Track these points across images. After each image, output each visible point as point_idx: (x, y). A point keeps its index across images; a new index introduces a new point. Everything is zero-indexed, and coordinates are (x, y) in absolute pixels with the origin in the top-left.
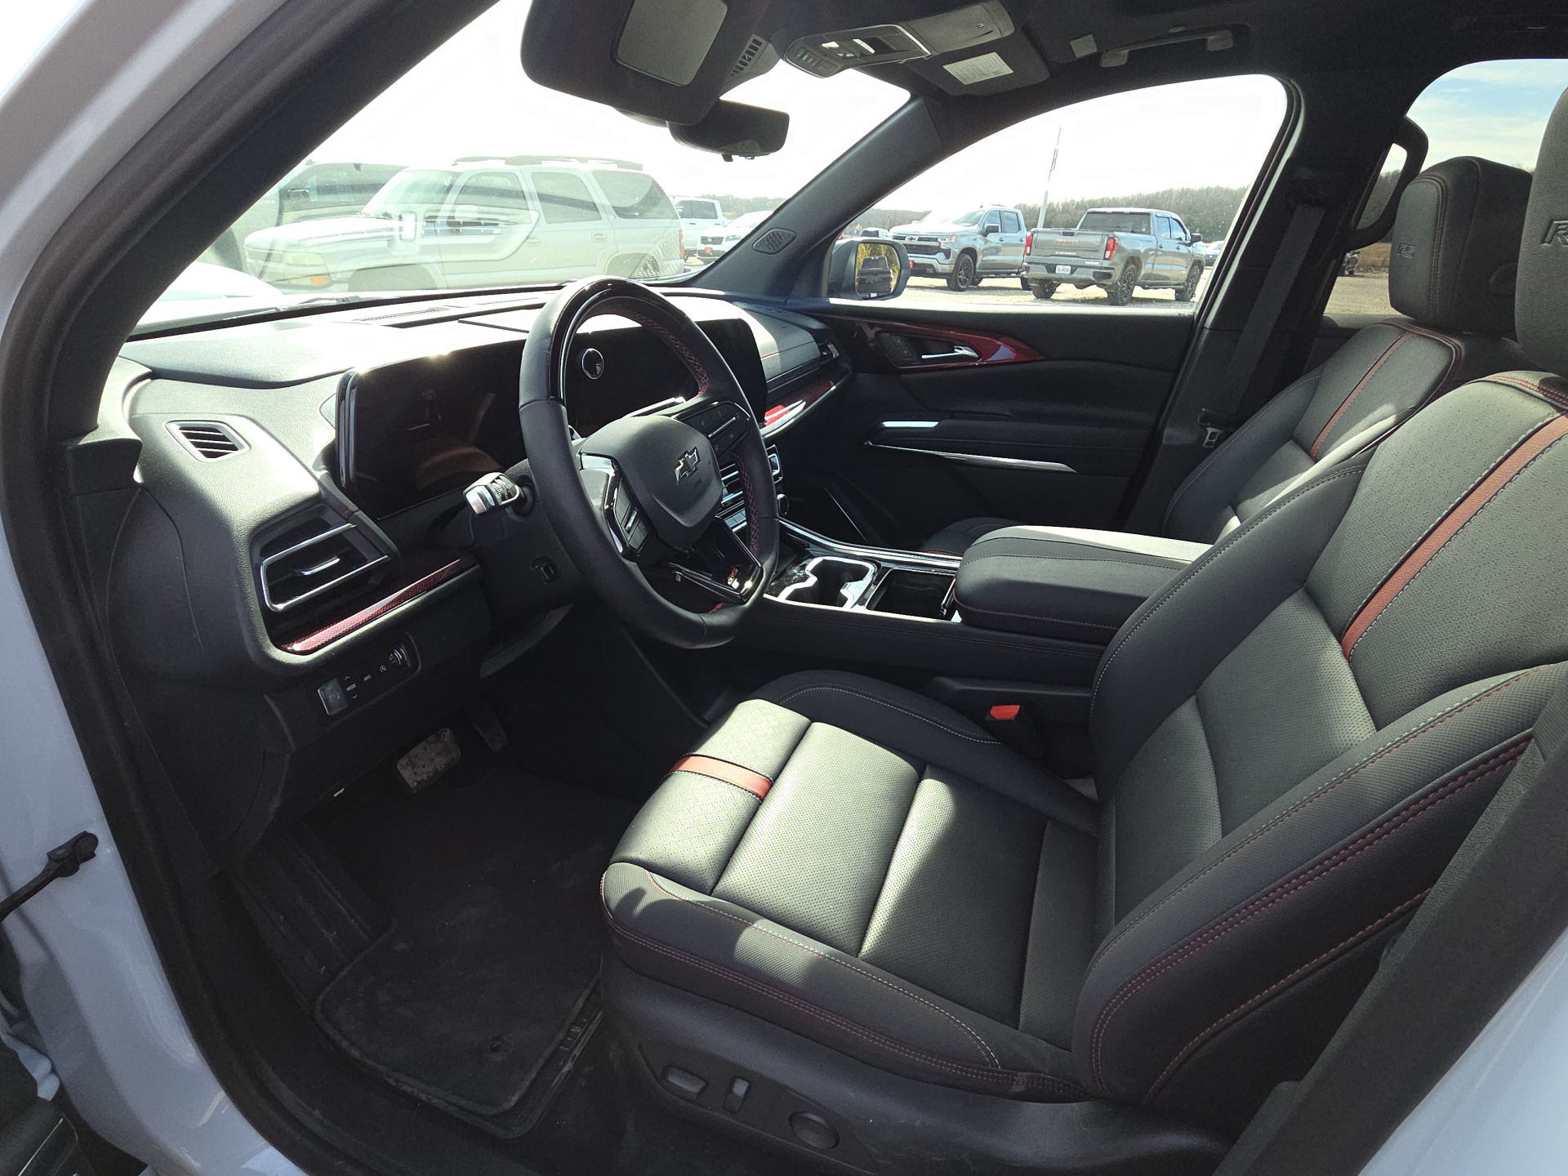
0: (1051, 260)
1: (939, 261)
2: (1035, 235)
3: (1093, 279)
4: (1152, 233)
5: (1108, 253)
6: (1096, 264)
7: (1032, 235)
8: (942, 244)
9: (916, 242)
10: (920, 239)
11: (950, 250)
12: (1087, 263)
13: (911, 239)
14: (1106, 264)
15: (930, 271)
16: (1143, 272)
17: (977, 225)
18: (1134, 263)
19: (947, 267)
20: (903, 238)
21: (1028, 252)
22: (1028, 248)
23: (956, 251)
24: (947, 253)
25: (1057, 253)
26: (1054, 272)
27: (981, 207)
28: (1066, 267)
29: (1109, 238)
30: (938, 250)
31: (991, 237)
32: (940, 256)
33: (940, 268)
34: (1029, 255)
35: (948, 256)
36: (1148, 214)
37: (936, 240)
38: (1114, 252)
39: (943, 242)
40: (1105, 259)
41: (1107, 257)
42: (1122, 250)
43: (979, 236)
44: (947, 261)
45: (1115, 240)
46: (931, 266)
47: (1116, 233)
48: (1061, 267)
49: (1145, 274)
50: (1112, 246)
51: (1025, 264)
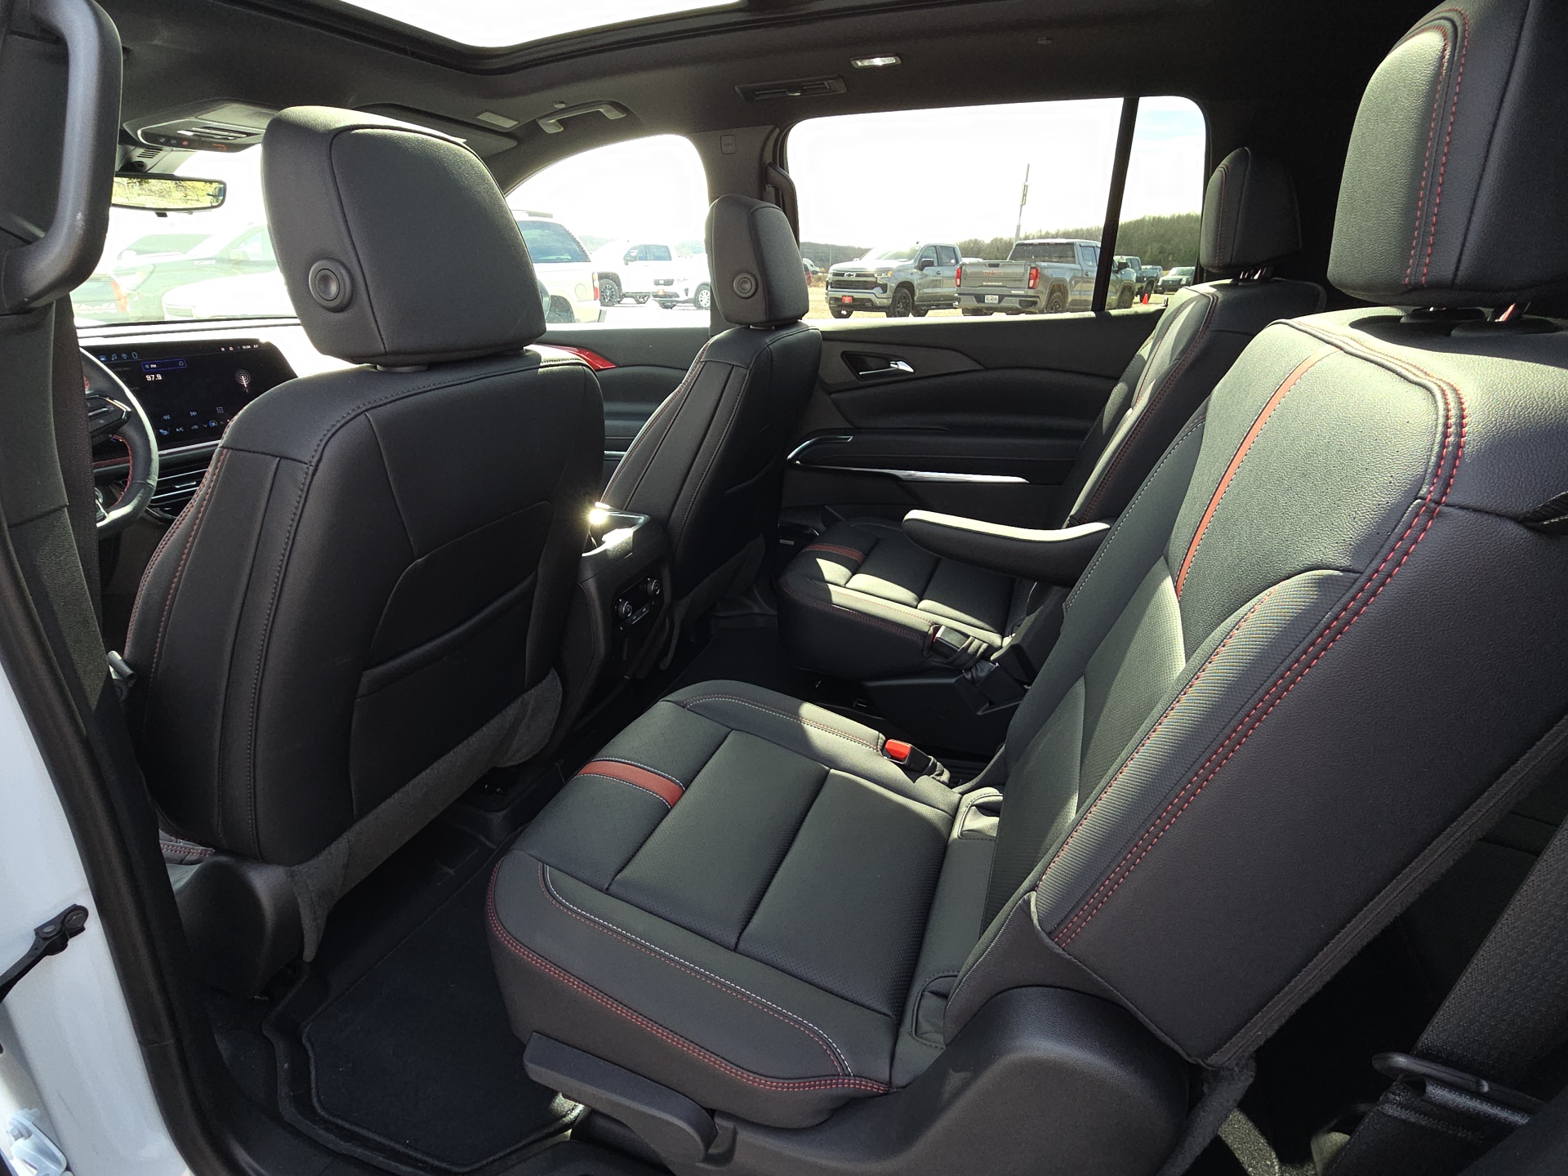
0: (979, 291)
1: (876, 296)
2: (964, 268)
3: (1020, 307)
4: (1077, 262)
5: (1032, 282)
6: (1021, 292)
7: (961, 268)
8: (879, 279)
9: (853, 278)
10: (858, 276)
11: (886, 285)
12: (1013, 292)
13: (850, 275)
14: (1031, 292)
15: (869, 304)
16: (1070, 299)
17: (913, 261)
18: (1060, 291)
19: (885, 301)
20: (842, 275)
21: (958, 284)
22: (958, 280)
23: (893, 285)
24: (884, 288)
25: (985, 284)
26: (984, 302)
27: (917, 243)
28: (994, 297)
29: (1032, 268)
30: (875, 285)
31: (927, 270)
32: (877, 291)
33: (878, 302)
34: (959, 286)
35: (885, 291)
36: (1072, 244)
37: (873, 276)
38: (1038, 280)
39: (879, 277)
40: (1029, 288)
41: (1031, 286)
42: (1046, 279)
43: (916, 270)
44: (884, 295)
45: (1037, 270)
46: (869, 300)
47: (1038, 263)
48: (989, 297)
49: (1073, 301)
50: (1036, 275)
51: (956, 295)
